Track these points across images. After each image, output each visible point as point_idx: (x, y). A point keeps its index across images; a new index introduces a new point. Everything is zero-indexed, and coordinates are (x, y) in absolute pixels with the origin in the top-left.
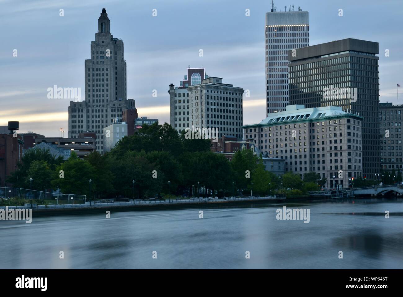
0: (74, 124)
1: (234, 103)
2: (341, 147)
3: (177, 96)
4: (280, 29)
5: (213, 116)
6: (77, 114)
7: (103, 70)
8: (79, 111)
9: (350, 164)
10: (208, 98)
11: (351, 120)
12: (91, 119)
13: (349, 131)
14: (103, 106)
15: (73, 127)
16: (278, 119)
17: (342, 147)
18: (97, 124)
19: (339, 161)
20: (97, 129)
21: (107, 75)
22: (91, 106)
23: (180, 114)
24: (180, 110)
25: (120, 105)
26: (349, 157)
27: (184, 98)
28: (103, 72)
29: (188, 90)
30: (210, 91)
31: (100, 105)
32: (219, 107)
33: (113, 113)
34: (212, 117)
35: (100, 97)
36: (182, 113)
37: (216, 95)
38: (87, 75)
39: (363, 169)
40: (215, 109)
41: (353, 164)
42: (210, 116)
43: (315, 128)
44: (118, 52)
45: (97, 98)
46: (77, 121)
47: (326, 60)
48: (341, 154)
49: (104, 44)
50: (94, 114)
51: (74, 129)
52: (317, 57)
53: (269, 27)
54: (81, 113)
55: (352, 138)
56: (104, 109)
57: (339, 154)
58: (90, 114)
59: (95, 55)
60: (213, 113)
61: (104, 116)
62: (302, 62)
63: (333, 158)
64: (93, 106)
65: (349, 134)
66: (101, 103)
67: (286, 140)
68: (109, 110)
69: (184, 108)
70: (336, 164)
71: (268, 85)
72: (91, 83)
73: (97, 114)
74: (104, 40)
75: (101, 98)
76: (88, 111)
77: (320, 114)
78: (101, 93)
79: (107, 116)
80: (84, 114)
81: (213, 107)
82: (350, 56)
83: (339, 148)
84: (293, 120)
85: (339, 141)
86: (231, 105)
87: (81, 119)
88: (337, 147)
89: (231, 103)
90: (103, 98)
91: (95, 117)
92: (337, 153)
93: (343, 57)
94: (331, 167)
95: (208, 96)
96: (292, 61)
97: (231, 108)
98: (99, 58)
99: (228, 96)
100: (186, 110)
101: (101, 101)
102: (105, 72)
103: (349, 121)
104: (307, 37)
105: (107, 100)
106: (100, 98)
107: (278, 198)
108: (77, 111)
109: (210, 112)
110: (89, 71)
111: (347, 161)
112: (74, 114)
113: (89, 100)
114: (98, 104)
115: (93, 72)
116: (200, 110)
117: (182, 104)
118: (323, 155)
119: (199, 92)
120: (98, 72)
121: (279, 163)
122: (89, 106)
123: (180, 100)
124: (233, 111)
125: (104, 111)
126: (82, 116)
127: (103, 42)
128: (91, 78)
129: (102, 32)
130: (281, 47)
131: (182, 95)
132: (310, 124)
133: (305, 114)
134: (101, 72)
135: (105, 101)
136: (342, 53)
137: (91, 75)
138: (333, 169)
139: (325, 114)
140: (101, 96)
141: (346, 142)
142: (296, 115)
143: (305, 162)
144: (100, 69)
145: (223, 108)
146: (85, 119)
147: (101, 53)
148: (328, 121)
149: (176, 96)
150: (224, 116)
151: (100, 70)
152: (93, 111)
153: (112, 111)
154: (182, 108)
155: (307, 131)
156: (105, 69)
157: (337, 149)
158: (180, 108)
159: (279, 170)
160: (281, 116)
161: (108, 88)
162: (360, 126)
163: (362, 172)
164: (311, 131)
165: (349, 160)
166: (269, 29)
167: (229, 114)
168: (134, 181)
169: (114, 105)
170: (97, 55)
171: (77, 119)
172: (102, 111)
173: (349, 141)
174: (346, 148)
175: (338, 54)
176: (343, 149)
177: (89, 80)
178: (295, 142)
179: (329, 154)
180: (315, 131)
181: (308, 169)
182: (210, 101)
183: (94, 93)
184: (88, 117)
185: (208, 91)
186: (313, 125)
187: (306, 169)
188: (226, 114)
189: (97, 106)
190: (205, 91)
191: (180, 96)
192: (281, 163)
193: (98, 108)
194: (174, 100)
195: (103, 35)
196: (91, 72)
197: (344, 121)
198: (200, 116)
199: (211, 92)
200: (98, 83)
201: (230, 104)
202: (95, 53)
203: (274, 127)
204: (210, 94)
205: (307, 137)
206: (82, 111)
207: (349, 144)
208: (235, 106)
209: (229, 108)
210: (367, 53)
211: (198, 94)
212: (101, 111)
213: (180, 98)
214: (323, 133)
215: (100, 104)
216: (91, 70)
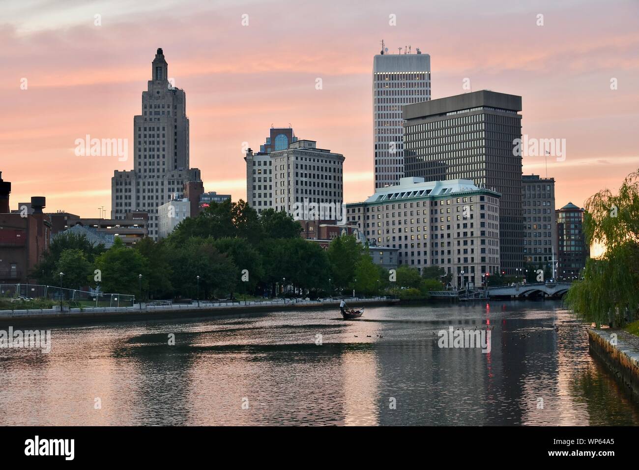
0: (119, 201)
1: (332, 174)
2: (472, 233)
3: (257, 164)
4: (393, 77)
5: (304, 191)
6: (123, 187)
7: (158, 129)
8: (126, 184)
9: (483, 255)
10: (297, 168)
11: (486, 197)
12: (141, 195)
13: (483, 212)
14: (158, 177)
15: (117, 205)
16: (390, 195)
17: (474, 233)
18: (150, 201)
19: (469, 251)
20: (150, 208)
21: (164, 136)
22: (142, 176)
23: (260, 188)
24: (260, 184)
25: (180, 176)
26: (483, 246)
27: (265, 168)
28: (158, 132)
29: (271, 157)
30: (299, 159)
31: (154, 176)
32: (312, 180)
33: (171, 186)
34: (302, 193)
35: (154, 165)
36: (262, 188)
37: (308, 163)
38: (137, 136)
39: (501, 262)
40: (306, 182)
41: (487, 255)
42: (300, 191)
43: (438, 208)
44: (178, 106)
45: (150, 167)
46: (123, 197)
47: (452, 118)
48: (472, 241)
49: (160, 95)
50: (146, 187)
51: (119, 208)
52: (441, 114)
53: (378, 75)
54: (128, 187)
55: (487, 221)
56: (160, 181)
57: (469, 243)
58: (141, 187)
59: (148, 110)
60: (304, 187)
61: (160, 191)
62: (421, 121)
63: (462, 247)
64: (145, 177)
65: (483, 216)
66: (156, 174)
67: (400, 223)
68: (166, 183)
69: (265, 181)
70: (466, 256)
71: (376, 151)
72: (142, 147)
73: (150, 187)
74: (160, 90)
75: (156, 167)
76: (138, 184)
77: (445, 190)
78: (156, 160)
79: (162, 191)
80: (133, 188)
81: (304, 179)
82: (485, 114)
83: (469, 235)
84: (409, 197)
85: (469, 225)
86: (328, 177)
87: (128, 194)
88: (467, 232)
89: (328, 174)
90: (158, 167)
91: (147, 191)
92: (467, 241)
93: (475, 114)
94: (459, 259)
95: (297, 165)
96: (408, 120)
97: (328, 181)
98: (153, 114)
99: (324, 165)
100: (268, 184)
101: (156, 170)
102: (161, 132)
103: (482, 199)
104: (428, 89)
105: (164, 170)
106: (153, 167)
107: (389, 300)
108: (124, 184)
109: (299, 187)
110: (140, 130)
111: (480, 251)
112: (119, 187)
113: (140, 170)
114: (152, 174)
115: (145, 133)
116: (286, 184)
117: (263, 176)
118: (449, 243)
119: (286, 159)
120: (152, 133)
121: (391, 253)
122: (140, 177)
123: (260, 170)
124: (330, 184)
125: (160, 184)
126: (130, 191)
127: (158, 92)
128: (142, 139)
129: (157, 79)
130: (394, 100)
131: (262, 163)
132: (432, 202)
133: (425, 189)
134: (155, 133)
135: (161, 170)
136: (474, 110)
137: (142, 136)
138: (462, 261)
139: (451, 189)
140: (156, 164)
141: (479, 226)
142: (413, 190)
143: (425, 253)
144: (154, 128)
145: (316, 180)
146: (133, 194)
147: (155, 107)
148: (455, 199)
149: (254, 165)
150: (318, 191)
151: (154, 130)
152: (144, 184)
153: (169, 183)
154: (262, 180)
155: (427, 212)
156: (161, 129)
157: (467, 235)
158: (260, 181)
159: (391, 263)
160: (394, 193)
161: (165, 153)
162: (497, 205)
163: (499, 266)
164: (433, 212)
165: (483, 251)
166: (378, 78)
167: (325, 189)
168: (198, 276)
169: (173, 176)
170: (151, 110)
171: (123, 194)
172: (157, 184)
173: (483, 225)
174: (479, 234)
175: (468, 110)
176: (475, 235)
177: (140, 143)
178: (412, 226)
179: (456, 243)
180: (439, 211)
181: (429, 262)
182: (300, 171)
183: (145, 160)
184: (138, 191)
185: (297, 159)
186: (436, 204)
187: (425, 261)
188: (320, 189)
189: (150, 177)
190: (292, 158)
191: (260, 165)
192: (393, 253)
193: (151, 180)
194: (252, 171)
195: (159, 83)
196: (142, 132)
197: (476, 199)
198: (286, 192)
199: (302, 159)
200: (152, 146)
201: (326, 176)
202: (148, 107)
203: (385, 206)
204: (300, 162)
205: (427, 220)
206: (130, 184)
207: (483, 229)
208: (332, 178)
209: (325, 181)
210: (506, 110)
211: (284, 162)
212: (155, 184)
213: (260, 168)
214: (448, 215)
215: (153, 174)
216: (142, 129)
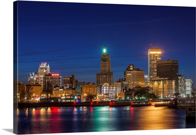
0: (98, 80)
6: (99, 77)
9: (172, 92)
13: (172, 84)
16: (155, 80)
18: (104, 80)
30: (137, 72)
40: (138, 77)
48: (170, 88)
62: (160, 65)
68: (108, 76)
72: (102, 68)
76: (102, 76)
78: (105, 71)
79: (107, 78)
93: (170, 64)
94: (168, 93)
96: (158, 64)
99: (141, 73)
100: (130, 77)
102: (106, 65)
103: (172, 82)
119: (135, 72)
120: (104, 65)
128: (102, 66)
132: (163, 82)
134: (105, 65)
146: (101, 78)
147: (104, 59)
148: (167, 82)
149: (127, 73)
182: (137, 75)
200: (104, 68)
